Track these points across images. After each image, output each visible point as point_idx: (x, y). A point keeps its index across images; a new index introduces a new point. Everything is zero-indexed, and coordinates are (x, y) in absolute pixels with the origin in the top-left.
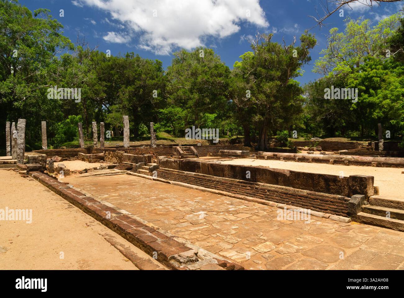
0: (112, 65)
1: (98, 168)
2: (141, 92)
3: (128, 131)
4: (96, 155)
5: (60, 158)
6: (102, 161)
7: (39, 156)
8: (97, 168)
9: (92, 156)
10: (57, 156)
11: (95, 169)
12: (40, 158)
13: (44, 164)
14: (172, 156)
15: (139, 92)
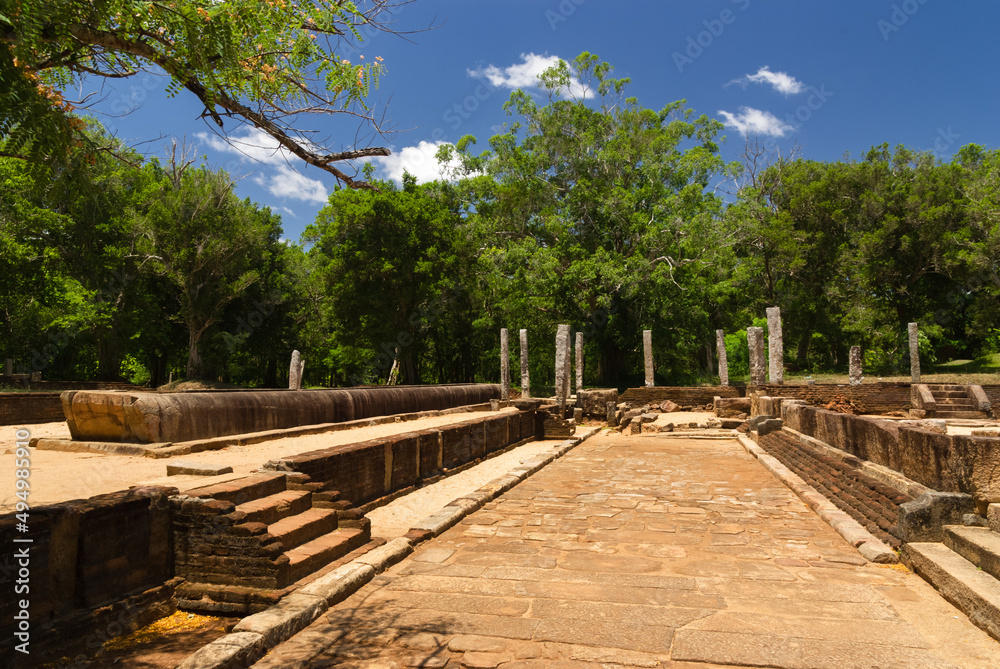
0: (827, 187)
1: (699, 425)
2: (905, 245)
3: (780, 343)
4: (731, 401)
5: (673, 405)
6: (745, 414)
7: (595, 394)
8: (696, 424)
9: (722, 403)
10: (669, 401)
11: (693, 426)
12: (596, 397)
13: (603, 409)
14: (907, 410)
15: (899, 244)
